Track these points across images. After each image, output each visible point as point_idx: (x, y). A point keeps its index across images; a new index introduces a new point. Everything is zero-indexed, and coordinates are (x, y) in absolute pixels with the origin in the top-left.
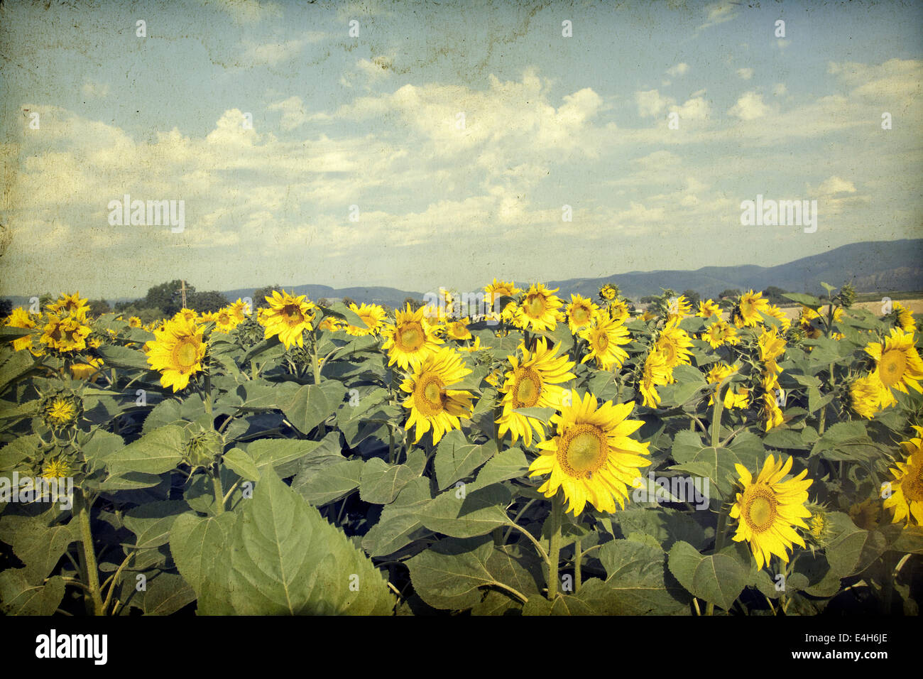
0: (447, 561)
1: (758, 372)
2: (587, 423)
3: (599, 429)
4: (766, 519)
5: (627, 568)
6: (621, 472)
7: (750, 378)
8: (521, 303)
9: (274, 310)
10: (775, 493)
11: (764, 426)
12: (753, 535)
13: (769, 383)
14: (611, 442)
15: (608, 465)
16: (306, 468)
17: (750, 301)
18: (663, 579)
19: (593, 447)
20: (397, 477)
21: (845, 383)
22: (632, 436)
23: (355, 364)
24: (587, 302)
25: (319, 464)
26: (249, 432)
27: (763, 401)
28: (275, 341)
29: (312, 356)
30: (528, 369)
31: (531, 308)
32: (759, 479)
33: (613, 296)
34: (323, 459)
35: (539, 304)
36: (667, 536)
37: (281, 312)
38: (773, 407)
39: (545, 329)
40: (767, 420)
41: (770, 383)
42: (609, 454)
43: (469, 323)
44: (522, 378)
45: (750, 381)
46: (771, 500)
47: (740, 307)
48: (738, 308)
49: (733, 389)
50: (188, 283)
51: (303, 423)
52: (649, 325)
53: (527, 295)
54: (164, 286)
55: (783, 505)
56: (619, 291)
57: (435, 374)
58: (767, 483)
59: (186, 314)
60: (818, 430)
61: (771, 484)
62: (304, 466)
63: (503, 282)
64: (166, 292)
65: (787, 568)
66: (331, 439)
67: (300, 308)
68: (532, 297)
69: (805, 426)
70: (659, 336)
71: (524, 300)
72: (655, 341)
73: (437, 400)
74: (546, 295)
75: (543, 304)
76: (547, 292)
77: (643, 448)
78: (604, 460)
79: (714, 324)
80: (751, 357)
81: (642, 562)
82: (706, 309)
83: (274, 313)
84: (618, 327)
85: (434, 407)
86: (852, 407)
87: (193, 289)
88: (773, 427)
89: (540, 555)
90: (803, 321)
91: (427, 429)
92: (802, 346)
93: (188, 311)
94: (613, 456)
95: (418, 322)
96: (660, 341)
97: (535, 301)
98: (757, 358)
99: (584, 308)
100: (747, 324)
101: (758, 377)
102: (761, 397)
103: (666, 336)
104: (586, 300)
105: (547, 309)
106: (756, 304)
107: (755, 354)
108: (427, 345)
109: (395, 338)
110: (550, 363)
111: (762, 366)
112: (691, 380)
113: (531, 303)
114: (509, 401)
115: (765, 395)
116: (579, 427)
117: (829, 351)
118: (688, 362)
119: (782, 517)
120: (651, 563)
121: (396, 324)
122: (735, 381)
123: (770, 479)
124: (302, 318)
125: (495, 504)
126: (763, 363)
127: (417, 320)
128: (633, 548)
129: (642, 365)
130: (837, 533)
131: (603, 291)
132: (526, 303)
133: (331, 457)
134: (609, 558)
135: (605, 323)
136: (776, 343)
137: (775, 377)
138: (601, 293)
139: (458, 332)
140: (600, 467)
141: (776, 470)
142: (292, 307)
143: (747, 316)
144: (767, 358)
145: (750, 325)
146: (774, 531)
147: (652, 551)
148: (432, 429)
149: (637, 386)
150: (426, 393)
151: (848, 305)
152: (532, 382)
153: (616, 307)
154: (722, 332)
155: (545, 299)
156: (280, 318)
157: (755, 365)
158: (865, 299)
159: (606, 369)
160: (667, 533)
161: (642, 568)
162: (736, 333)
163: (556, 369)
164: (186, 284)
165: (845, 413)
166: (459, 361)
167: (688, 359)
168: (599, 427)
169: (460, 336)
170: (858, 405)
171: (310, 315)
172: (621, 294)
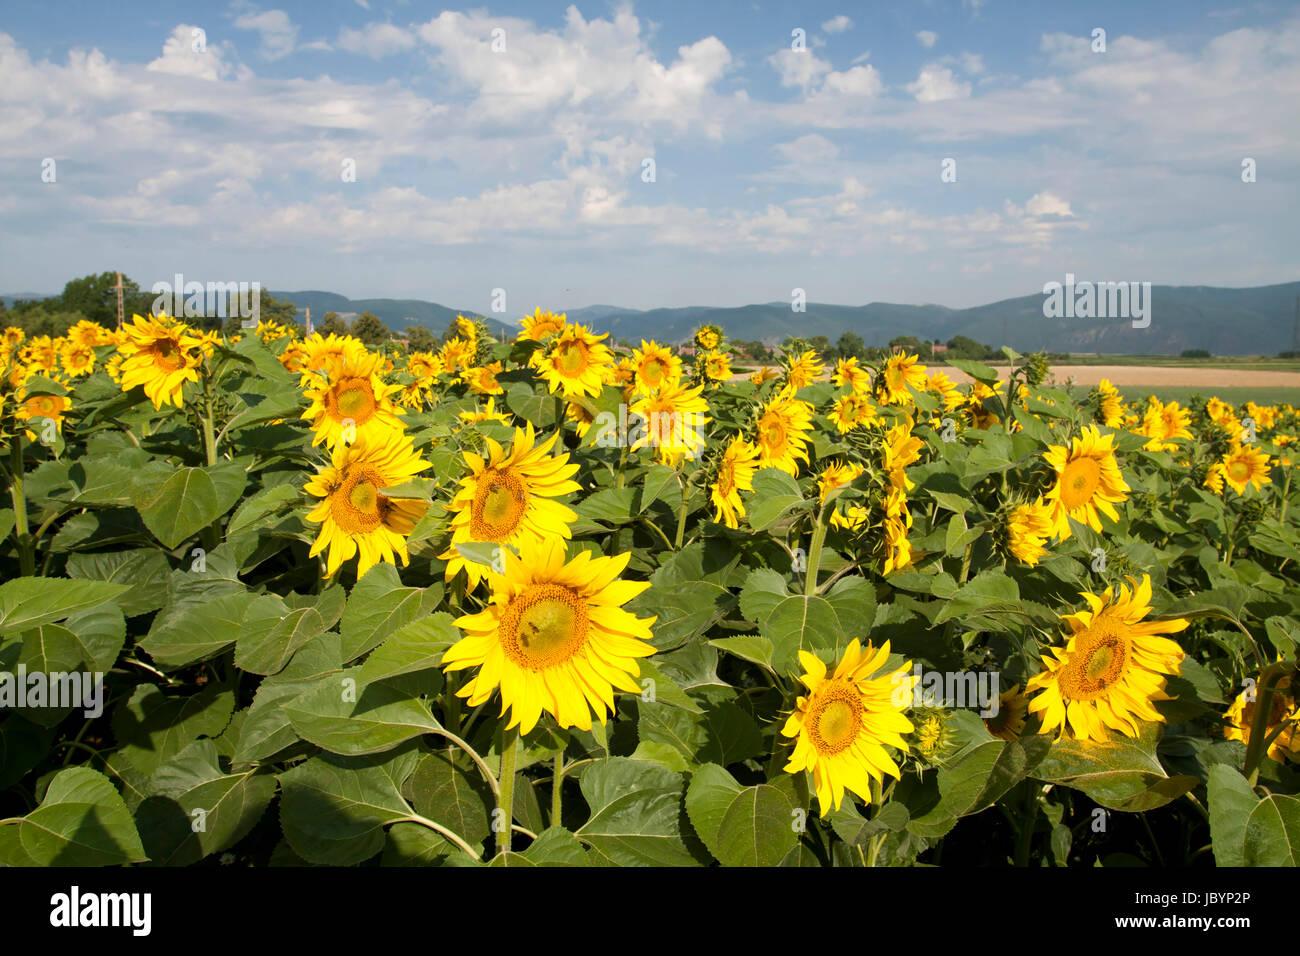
0: (344, 777)
1: (879, 487)
2: (555, 584)
3: (574, 591)
4: (845, 734)
5: (624, 803)
6: (607, 664)
7: (867, 494)
8: (550, 353)
9: (138, 346)
10: (861, 694)
11: (882, 567)
12: (818, 762)
13: (893, 504)
14: (593, 615)
15: (588, 652)
16: (177, 600)
17: (900, 367)
18: (677, 821)
19: (563, 621)
20: (299, 629)
21: (1002, 511)
22: (628, 607)
23: (298, 429)
24: (665, 353)
25: (200, 593)
26: (96, 535)
27: (883, 530)
28: (138, 395)
29: (204, 420)
30: (503, 472)
31: (564, 360)
32: (837, 673)
33: (714, 344)
34: (207, 585)
35: (578, 354)
36: (706, 740)
37: (150, 349)
38: (896, 539)
39: (583, 394)
40: (887, 558)
41: (895, 505)
42: (590, 633)
43: (501, 370)
44: (492, 488)
45: (867, 499)
46: (855, 705)
47: (885, 375)
48: (882, 377)
49: (841, 509)
50: (128, 277)
51: (171, 530)
52: (761, 390)
53: (559, 341)
54: (91, 280)
55: (871, 712)
56: (723, 338)
57: (372, 467)
58: (850, 679)
59: (87, 329)
60: (957, 579)
61: (855, 681)
62: (175, 596)
63: (550, 314)
64: (95, 288)
65: (883, 792)
66: (223, 555)
67: (180, 344)
68: (566, 345)
69: (941, 571)
70: (763, 411)
71: (553, 348)
72: (757, 418)
73: (373, 509)
74: (589, 342)
75: (583, 356)
76: (590, 338)
77: (643, 627)
78: (580, 643)
79: (846, 398)
80: (871, 462)
81: (647, 794)
82: (847, 370)
83: (137, 350)
84: (692, 399)
85: (367, 521)
86: (1009, 547)
87: (134, 286)
88: (895, 569)
89: (485, 779)
90: (974, 400)
91: (350, 555)
92: (964, 440)
93: (90, 324)
94: (594, 637)
95: (366, 379)
96: (765, 418)
97: (571, 350)
98: (879, 465)
99: (661, 362)
100: (893, 400)
101: (878, 493)
102: (880, 525)
103: (773, 412)
104: (664, 350)
105: (589, 364)
106: (910, 372)
107: (877, 459)
108: (379, 414)
109: (326, 401)
110: (539, 464)
111: (886, 479)
112: (780, 493)
113: (566, 354)
114: (465, 524)
115: (887, 521)
116: (539, 589)
117: (996, 453)
118: (804, 451)
119: (869, 731)
120: (662, 796)
121: (328, 380)
122: (845, 497)
123: (854, 674)
124: (183, 363)
125: (416, 697)
126: (888, 473)
127: (365, 374)
128: (636, 770)
129: (719, 460)
130: (959, 743)
131: (700, 335)
132: (556, 353)
133: (222, 583)
134: (596, 786)
135: (671, 393)
136: (908, 444)
137: (903, 498)
138: (697, 338)
139: (486, 381)
140: (575, 652)
141: (862, 661)
142: (168, 341)
143: (894, 388)
144: (894, 465)
145: (898, 402)
146: (856, 752)
147: (665, 777)
148: (358, 555)
149: (710, 491)
150: (352, 498)
151: (1035, 382)
152: (510, 493)
153: (713, 362)
154: (857, 410)
155: (587, 349)
156: (148, 359)
157: (876, 476)
158: (1081, 362)
159: (668, 461)
160: (707, 735)
161: (646, 804)
162: (875, 413)
163: (551, 474)
164: (125, 279)
165: (998, 555)
166: (412, 448)
167: (804, 446)
168: (575, 590)
169: (487, 387)
170: (1017, 545)
171: (196, 357)
172: (726, 341)
